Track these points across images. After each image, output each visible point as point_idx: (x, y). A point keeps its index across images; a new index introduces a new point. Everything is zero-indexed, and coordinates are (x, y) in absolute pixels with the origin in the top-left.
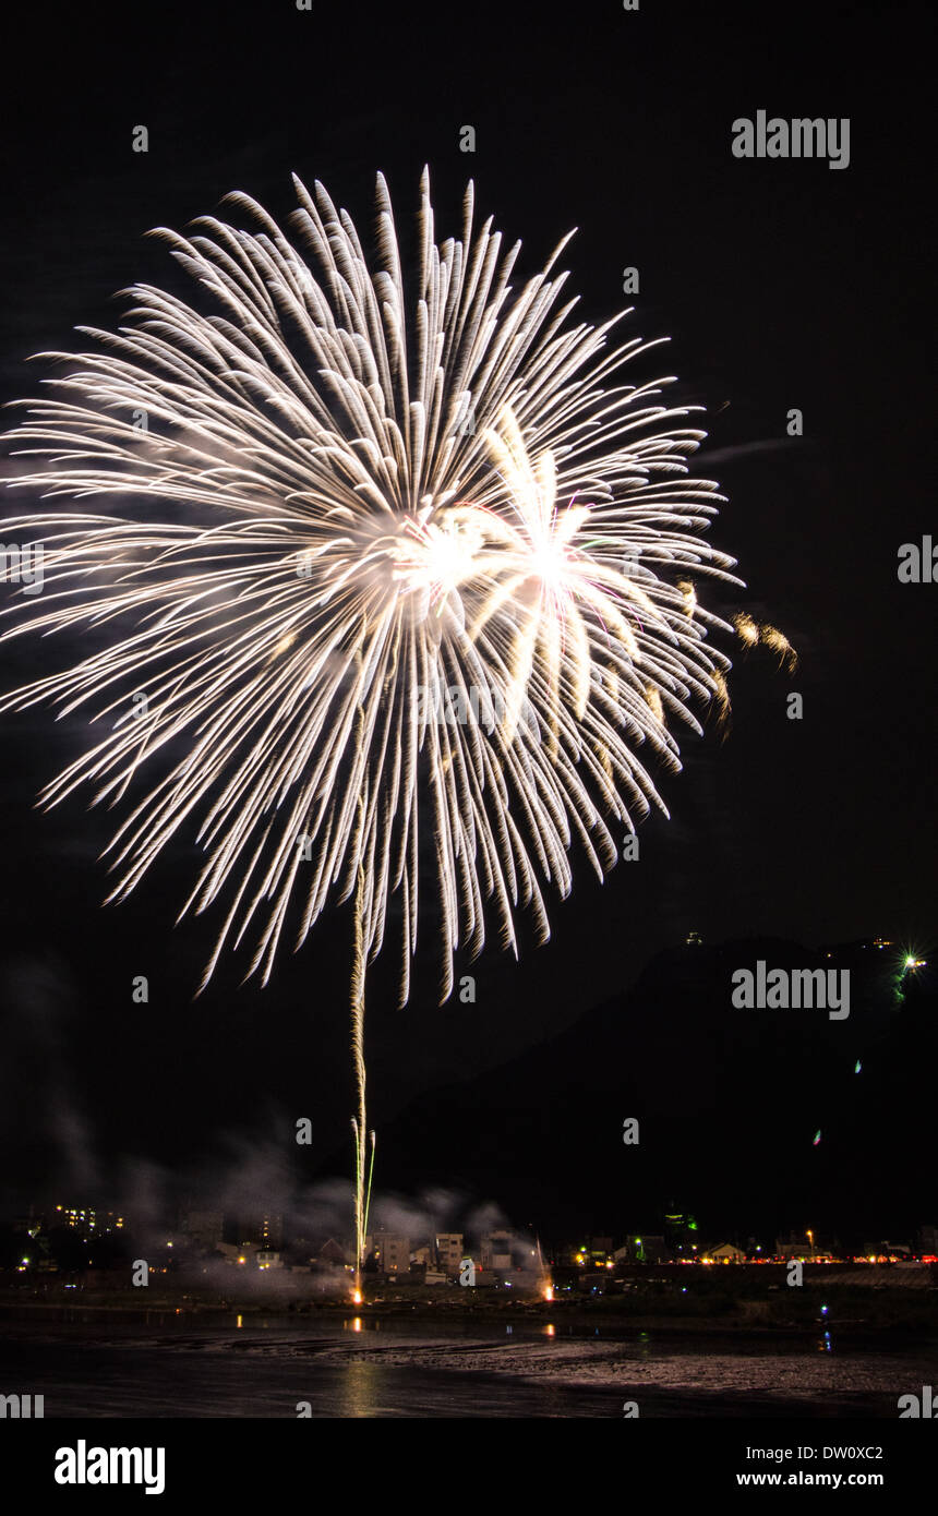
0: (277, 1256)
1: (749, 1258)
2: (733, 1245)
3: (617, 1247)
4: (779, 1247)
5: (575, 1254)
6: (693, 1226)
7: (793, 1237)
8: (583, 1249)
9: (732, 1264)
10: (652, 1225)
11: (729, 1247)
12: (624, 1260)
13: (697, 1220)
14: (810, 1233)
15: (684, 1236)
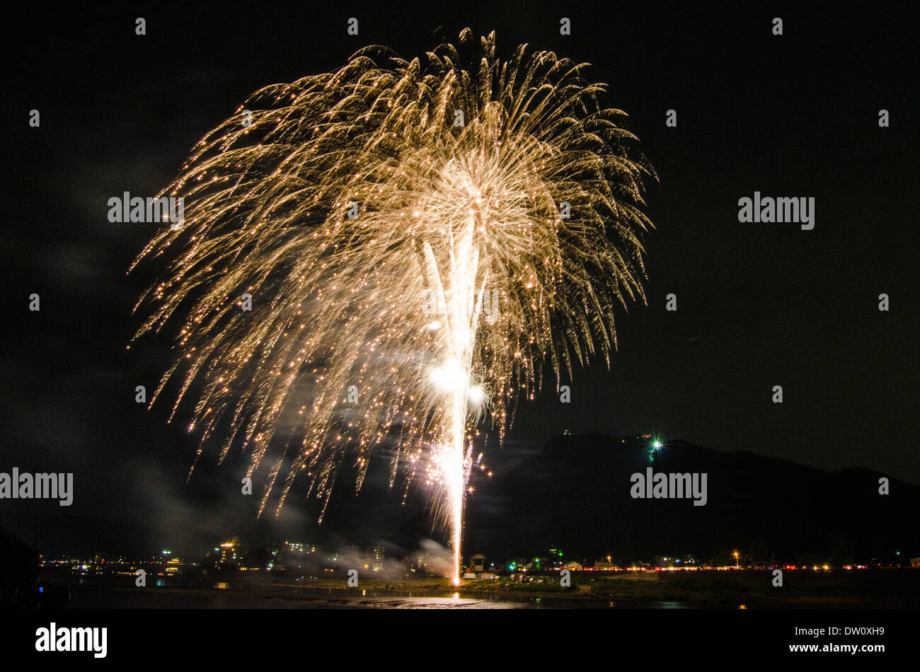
0: (382, 565)
1: (583, 568)
2: (577, 562)
3: (528, 562)
4: (596, 563)
5: (509, 565)
6: (561, 554)
7: (602, 558)
8: (514, 563)
9: (576, 570)
10: (543, 554)
11: (575, 563)
12: (531, 568)
13: (563, 552)
14: (609, 558)
15: (557, 558)
